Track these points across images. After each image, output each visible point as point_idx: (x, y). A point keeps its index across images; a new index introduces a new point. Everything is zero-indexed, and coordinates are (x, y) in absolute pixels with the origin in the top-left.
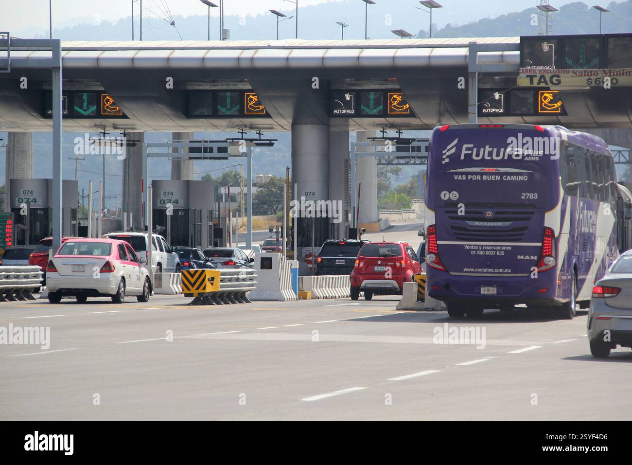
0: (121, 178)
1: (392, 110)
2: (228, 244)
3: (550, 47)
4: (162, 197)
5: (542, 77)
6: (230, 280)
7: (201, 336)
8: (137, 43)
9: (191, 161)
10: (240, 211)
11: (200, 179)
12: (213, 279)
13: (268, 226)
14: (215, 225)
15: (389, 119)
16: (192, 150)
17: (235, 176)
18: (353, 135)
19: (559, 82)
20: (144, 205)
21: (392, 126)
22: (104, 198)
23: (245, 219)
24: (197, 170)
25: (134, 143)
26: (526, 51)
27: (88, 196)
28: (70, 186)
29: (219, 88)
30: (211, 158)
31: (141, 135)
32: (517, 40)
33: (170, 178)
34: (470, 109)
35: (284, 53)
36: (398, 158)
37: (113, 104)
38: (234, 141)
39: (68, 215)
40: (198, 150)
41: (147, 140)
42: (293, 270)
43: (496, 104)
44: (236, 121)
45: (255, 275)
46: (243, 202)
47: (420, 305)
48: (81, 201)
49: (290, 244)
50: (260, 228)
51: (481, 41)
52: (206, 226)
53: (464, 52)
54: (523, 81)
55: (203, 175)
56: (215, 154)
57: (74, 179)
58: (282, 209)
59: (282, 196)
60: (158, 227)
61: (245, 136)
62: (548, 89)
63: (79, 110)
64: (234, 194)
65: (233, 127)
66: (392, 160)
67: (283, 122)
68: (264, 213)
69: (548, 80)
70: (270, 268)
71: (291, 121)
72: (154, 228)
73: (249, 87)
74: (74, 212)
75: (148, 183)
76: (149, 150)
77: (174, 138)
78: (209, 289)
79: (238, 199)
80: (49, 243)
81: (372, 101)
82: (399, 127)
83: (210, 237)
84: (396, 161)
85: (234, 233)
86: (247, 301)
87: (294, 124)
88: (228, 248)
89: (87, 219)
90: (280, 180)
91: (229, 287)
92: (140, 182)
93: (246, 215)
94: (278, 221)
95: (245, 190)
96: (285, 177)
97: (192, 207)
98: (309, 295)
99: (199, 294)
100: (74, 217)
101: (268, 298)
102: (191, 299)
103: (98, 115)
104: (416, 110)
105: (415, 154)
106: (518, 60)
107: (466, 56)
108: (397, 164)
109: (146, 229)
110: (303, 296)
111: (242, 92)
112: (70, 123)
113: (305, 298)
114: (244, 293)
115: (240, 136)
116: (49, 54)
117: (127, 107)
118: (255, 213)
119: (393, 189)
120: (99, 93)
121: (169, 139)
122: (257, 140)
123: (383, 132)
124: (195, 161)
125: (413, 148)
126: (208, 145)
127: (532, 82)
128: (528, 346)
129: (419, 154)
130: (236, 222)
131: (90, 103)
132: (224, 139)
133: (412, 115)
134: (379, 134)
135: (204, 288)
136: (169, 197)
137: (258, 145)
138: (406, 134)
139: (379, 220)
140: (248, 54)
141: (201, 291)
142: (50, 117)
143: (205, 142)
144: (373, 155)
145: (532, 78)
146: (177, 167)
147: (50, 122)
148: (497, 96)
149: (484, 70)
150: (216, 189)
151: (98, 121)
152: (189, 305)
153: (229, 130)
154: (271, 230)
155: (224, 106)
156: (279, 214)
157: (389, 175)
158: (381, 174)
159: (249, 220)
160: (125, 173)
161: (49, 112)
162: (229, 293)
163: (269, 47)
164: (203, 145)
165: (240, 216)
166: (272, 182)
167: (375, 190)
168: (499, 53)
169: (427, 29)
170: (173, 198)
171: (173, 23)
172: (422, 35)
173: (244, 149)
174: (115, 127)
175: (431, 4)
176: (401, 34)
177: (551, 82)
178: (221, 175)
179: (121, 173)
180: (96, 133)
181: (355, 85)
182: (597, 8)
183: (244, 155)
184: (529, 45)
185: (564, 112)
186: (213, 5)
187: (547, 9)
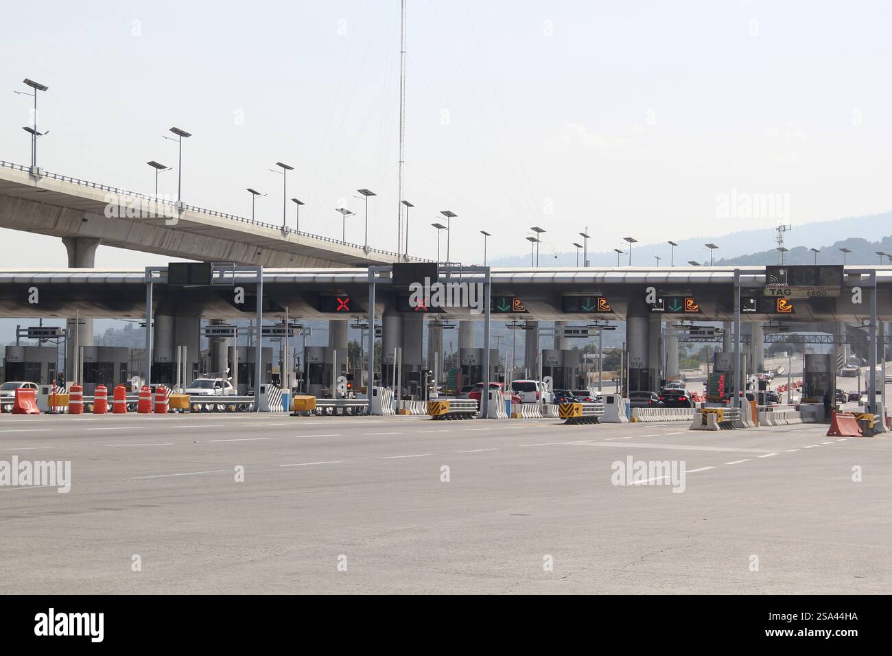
0: (524, 348)
1: (687, 309)
2: (587, 388)
3: (785, 273)
4: (548, 359)
5: (780, 290)
6: (588, 410)
7: (570, 443)
8: (535, 269)
9: (566, 338)
10: (595, 369)
11: (571, 349)
12: (578, 409)
13: (611, 377)
14: (579, 377)
15: (685, 314)
16: (566, 332)
17: (592, 347)
18: (664, 324)
19: (790, 293)
20: (537, 365)
21: (687, 319)
22: (514, 360)
23: (598, 373)
24: (570, 344)
25: (531, 328)
27: (505, 358)
28: (494, 353)
29: (583, 295)
30: (577, 337)
31: (537, 322)
32: (764, 268)
33: (553, 348)
34: (735, 309)
35: (622, 275)
37: (520, 304)
38: (591, 327)
39: (493, 370)
40: (570, 332)
41: (540, 326)
42: (626, 405)
43: (751, 306)
44: (593, 315)
45: (603, 407)
46: (597, 363)
47: (704, 427)
48: (500, 362)
49: (625, 389)
50: (607, 379)
51: (742, 268)
52: (574, 376)
53: (732, 275)
54: (768, 293)
55: (573, 347)
56: (580, 334)
57: (496, 349)
58: (620, 368)
59: (620, 360)
61: (598, 324)
62: (783, 297)
63: (500, 308)
64: (591, 358)
65: (591, 318)
66: (688, 339)
67: (621, 316)
68: (610, 370)
69: (783, 292)
70: (613, 403)
71: (626, 315)
73: (601, 295)
74: (496, 368)
75: (540, 351)
76: (541, 332)
77: (556, 324)
78: (576, 415)
79: (594, 361)
80: (481, 386)
81: (675, 304)
82: (692, 320)
83: (577, 384)
84: (690, 340)
85: (591, 382)
86: (599, 423)
87: (628, 317)
88: (587, 390)
89: (504, 372)
90: (620, 350)
91: (588, 414)
92: (535, 351)
93: (599, 371)
94: (618, 375)
95: (598, 356)
96: (622, 348)
97: (566, 366)
98: (636, 419)
99: (569, 418)
100: (496, 371)
101: (611, 421)
102: (564, 421)
103: (511, 311)
104: (702, 309)
105: (701, 336)
106: (765, 280)
107: (733, 277)
108: (690, 342)
109: (538, 379)
110: (632, 420)
111: (597, 297)
112: (495, 315)
113: (634, 422)
114: (596, 418)
115: (595, 324)
116: (483, 275)
117: (528, 306)
118: (604, 370)
119: (688, 356)
120: (512, 298)
121: (553, 325)
122: (605, 326)
123: (682, 322)
124: (568, 339)
125: (700, 332)
126: (576, 329)
127: (773, 293)
129: (705, 336)
130: (590, 374)
131: (506, 304)
132: (585, 325)
133: (700, 312)
134: (679, 323)
135: (573, 414)
136: (552, 359)
137: (605, 329)
138: (696, 324)
139: (680, 375)
140: (600, 275)
141: (570, 416)
142: (483, 312)
143: (574, 327)
144: (675, 336)
145: (773, 290)
146: (558, 342)
147: (484, 315)
148: (752, 301)
149: (743, 286)
150: (581, 355)
151: (511, 314)
152: (563, 424)
153: (589, 320)
154: (613, 380)
155: (586, 305)
156: (618, 370)
157: (686, 348)
158: (680, 348)
159: (600, 374)
160: (526, 345)
162: (588, 417)
163: (613, 271)
164: (573, 329)
165: (595, 371)
166: (614, 351)
167: (677, 357)
168: (753, 276)
169: (709, 261)
170: (555, 359)
171: (556, 257)
172: (706, 264)
173: (597, 332)
174: (521, 318)
175: (712, 246)
176: (694, 263)
177: (785, 293)
178: (583, 347)
179: (525, 345)
180: (510, 322)
181: (666, 294)
182: (813, 250)
183: (597, 335)
184: (771, 270)
185: (793, 312)
186: (581, 247)
187: (783, 250)
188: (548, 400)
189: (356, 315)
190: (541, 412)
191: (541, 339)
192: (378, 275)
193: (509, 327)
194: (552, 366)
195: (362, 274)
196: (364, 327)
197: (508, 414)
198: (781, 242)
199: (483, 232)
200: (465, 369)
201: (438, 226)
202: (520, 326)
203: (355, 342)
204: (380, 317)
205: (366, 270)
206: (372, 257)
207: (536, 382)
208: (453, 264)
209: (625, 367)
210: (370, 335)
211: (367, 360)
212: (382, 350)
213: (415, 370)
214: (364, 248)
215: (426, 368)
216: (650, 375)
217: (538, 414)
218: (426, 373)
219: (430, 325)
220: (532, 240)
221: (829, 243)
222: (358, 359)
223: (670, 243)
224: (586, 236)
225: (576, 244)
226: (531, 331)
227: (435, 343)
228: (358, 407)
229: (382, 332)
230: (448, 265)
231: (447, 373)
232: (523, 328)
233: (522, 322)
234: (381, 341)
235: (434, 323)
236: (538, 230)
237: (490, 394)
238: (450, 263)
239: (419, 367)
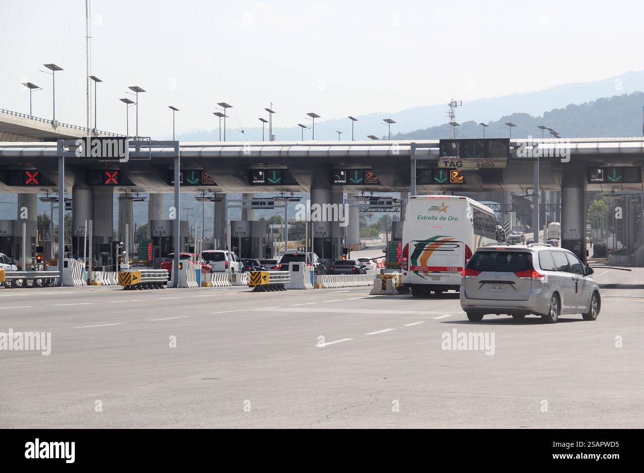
0: (213, 220)
1: (367, 181)
2: (274, 257)
3: (457, 146)
4: (236, 230)
5: (452, 162)
6: (275, 278)
7: (258, 309)
8: (222, 143)
9: (253, 210)
10: (281, 238)
11: (258, 220)
12: (265, 277)
14: (266, 246)
15: (365, 186)
16: (254, 203)
17: (278, 218)
18: (345, 195)
19: (462, 165)
20: (226, 236)
21: (368, 190)
22: (203, 231)
23: (284, 243)
24: (256, 215)
25: (219, 200)
26: (443, 147)
27: (195, 229)
28: (184, 224)
29: (269, 168)
30: (264, 208)
31: (225, 195)
32: (438, 142)
33: (241, 220)
34: (412, 180)
36: (371, 208)
37: (209, 177)
38: (277, 198)
39: (183, 241)
40: (256, 203)
41: (228, 198)
42: (311, 272)
43: (426, 177)
44: (279, 187)
45: (289, 275)
46: (283, 233)
47: (384, 292)
48: (190, 233)
50: (292, 248)
51: (417, 142)
52: (261, 246)
53: (408, 148)
54: (441, 165)
55: (260, 218)
56: (267, 206)
57: (186, 220)
58: (305, 237)
59: (305, 230)
60: (234, 248)
61: (284, 196)
62: (455, 169)
63: (189, 181)
64: (278, 229)
65: (277, 190)
66: (368, 209)
67: (305, 187)
68: (294, 240)
69: (455, 164)
70: (298, 271)
71: (310, 187)
72: (232, 248)
73: (286, 168)
74: (186, 239)
75: (229, 222)
76: (229, 204)
77: (243, 197)
78: (263, 283)
79: (280, 231)
80: (172, 256)
81: (356, 176)
82: (371, 191)
83: (264, 253)
84: (370, 210)
85: (277, 251)
86: (285, 290)
87: (311, 189)
88: (274, 259)
89: (194, 243)
91: (275, 281)
92: (224, 222)
93: (284, 241)
94: (303, 244)
95: (284, 226)
97: (254, 236)
98: (320, 286)
99: (257, 285)
100: (186, 242)
101: (297, 288)
102: (252, 289)
103: (200, 184)
104: (381, 181)
105: (380, 206)
106: (438, 153)
107: (409, 150)
108: (370, 212)
109: (227, 249)
110: (316, 286)
111: (282, 170)
112: (185, 188)
113: (318, 288)
114: (283, 285)
115: (281, 195)
116: (172, 149)
117: (216, 179)
118: (289, 240)
119: (368, 226)
120: (201, 171)
121: (240, 197)
122: (290, 198)
123: (363, 193)
124: (255, 210)
125: (380, 202)
126: (263, 200)
127: (446, 165)
128: (444, 315)
129: (383, 206)
130: (276, 244)
131: (196, 177)
132: (272, 197)
133: (379, 183)
134: (360, 195)
135: (260, 282)
136: (241, 230)
137: (291, 200)
138: (376, 195)
139: (360, 244)
140: (285, 149)
141: (258, 284)
142: (173, 185)
143: (261, 199)
144: (357, 206)
145: (446, 163)
146: (245, 213)
147: (173, 188)
149: (419, 158)
150: (267, 226)
151: (200, 187)
152: (251, 292)
153: (275, 192)
155: (272, 178)
156: (303, 240)
157: (366, 217)
158: (361, 217)
159: (286, 243)
160: (215, 216)
161: (173, 182)
162: (275, 285)
163: (297, 145)
164: (260, 201)
165: (281, 241)
167: (358, 226)
168: (428, 149)
169: (387, 135)
170: (243, 231)
171: (243, 132)
172: (384, 138)
173: (283, 203)
174: (210, 191)
175: (389, 121)
176: (373, 138)
177: (457, 165)
178: (270, 218)
179: (213, 217)
180: (199, 194)
181: (347, 166)
182: (482, 124)
183: (283, 206)
184: (445, 145)
185: (464, 182)
186: (266, 122)
187: (455, 124)
188: (236, 269)
189: (45, 188)
190: (230, 281)
191: (229, 211)
192: (67, 149)
193: (198, 199)
194: (240, 236)
195: (51, 148)
196: (54, 200)
197: (199, 283)
198: (452, 117)
199: (171, 107)
200: (155, 240)
201: (127, 101)
202: (209, 198)
203: (45, 216)
204: (70, 190)
205: (55, 144)
206: (61, 131)
207: (225, 252)
208: (143, 138)
209: (310, 236)
210: (60, 208)
211: (57, 233)
212: (72, 223)
213: (106, 242)
214: (52, 123)
215: (117, 240)
216: (333, 244)
217: (227, 283)
218: (117, 245)
219: (120, 198)
220: (219, 115)
221: (496, 118)
222: (48, 232)
223: (351, 118)
224: (271, 112)
225: (261, 119)
226: (219, 202)
227: (126, 215)
228: (49, 279)
229: (72, 204)
230: (137, 139)
231: (138, 245)
232: (212, 201)
233: (211, 195)
234: (71, 214)
235: (124, 196)
236: (225, 105)
237: (181, 264)
238: (139, 137)
239: (110, 238)
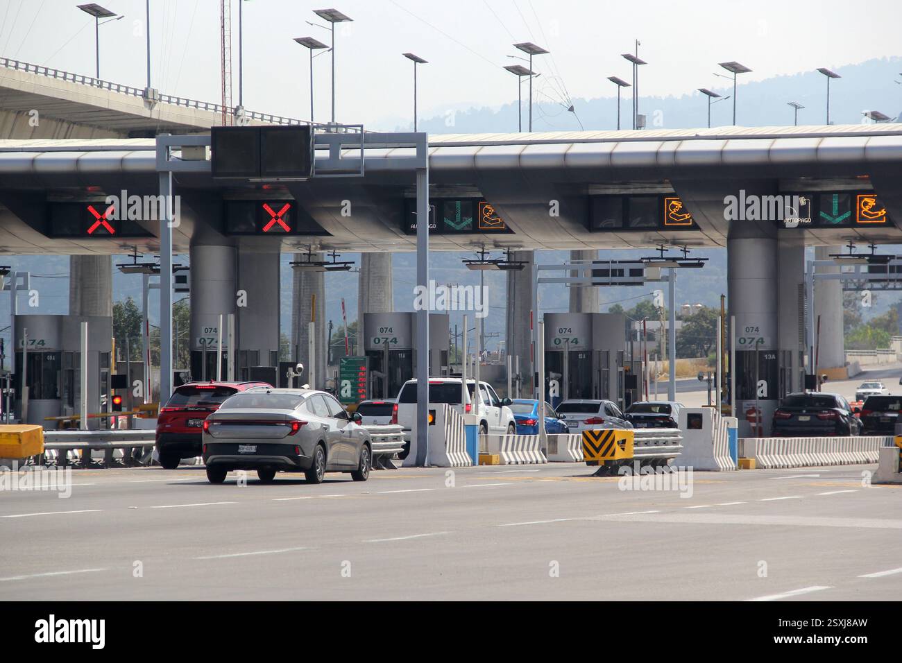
0: (505, 311)
1: (862, 218)
2: (644, 397)
4: (557, 334)
6: (647, 444)
7: (607, 517)
8: (525, 136)
9: (595, 288)
10: (659, 352)
11: (607, 311)
12: (624, 442)
13: (696, 372)
14: (626, 371)
15: (857, 230)
16: (596, 273)
17: (653, 307)
18: (810, 252)
20: (534, 347)
21: (863, 239)
22: (482, 337)
23: (666, 363)
24: (603, 300)
25: (517, 265)
27: (462, 334)
28: (440, 321)
29: (631, 191)
30: (621, 284)
31: (530, 254)
33: (567, 311)
35: (717, 145)
36: (871, 280)
37: (494, 215)
38: (650, 261)
39: (437, 358)
40: (604, 273)
41: (537, 261)
42: (731, 431)
44: (654, 234)
45: (680, 437)
46: (664, 340)
48: (453, 341)
49: (726, 396)
50: (687, 375)
52: (615, 372)
55: (611, 305)
56: (627, 277)
57: (444, 312)
58: (716, 350)
59: (715, 332)
60: (552, 375)
61: (666, 255)
63: (450, 223)
64: (652, 330)
65: (649, 242)
66: (864, 284)
67: (716, 235)
68: (691, 356)
70: (700, 427)
71: (726, 234)
73: (671, 190)
74: (444, 356)
75: (540, 317)
76: (541, 274)
77: (573, 258)
78: (620, 455)
79: (657, 336)
81: (835, 207)
82: (872, 241)
83: (621, 387)
84: (869, 285)
85: (652, 382)
87: (729, 239)
88: (644, 401)
89: (461, 364)
90: (713, 311)
91: (646, 452)
92: (529, 316)
93: (668, 358)
94: (710, 365)
95: (666, 325)
96: (719, 308)
97: (597, 348)
98: (752, 463)
99: (605, 461)
100: (445, 362)
102: (595, 469)
103: (474, 229)
104: (895, 218)
105: (892, 276)
108: (870, 289)
109: (536, 377)
110: (743, 464)
111: (662, 196)
112: (439, 239)
113: (747, 468)
114: (664, 459)
115: (658, 254)
116: (412, 152)
117: (510, 218)
118: (680, 356)
119: (865, 322)
120: (476, 201)
121: (566, 259)
122: (681, 259)
123: (851, 247)
124: (601, 288)
125: (892, 267)
126: (618, 266)
130: (649, 366)
131: (464, 214)
132: (637, 258)
133: (890, 224)
134: (845, 250)
135: (613, 454)
136: (567, 335)
137: (682, 265)
138: (882, 250)
139: (846, 364)
140: (669, 147)
141: (608, 457)
142: (414, 232)
143: (613, 262)
144: (837, 276)
146: (577, 295)
147: (414, 240)
150: (629, 324)
151: (475, 237)
152: (592, 476)
153: (645, 247)
154: (700, 378)
155: (638, 215)
156: (711, 356)
157: (860, 303)
158: (848, 303)
159: (672, 364)
160: (510, 303)
161: (413, 227)
162: (646, 459)
163: (697, 138)
164: (610, 267)
165: (659, 359)
166: (702, 314)
167: (840, 324)
170: (572, 337)
171: (571, 109)
173: (664, 272)
174: (497, 245)
176: (877, 117)
178: (634, 306)
180: (472, 253)
181: (812, 185)
183: (666, 279)
186: (625, 85)
189: (131, 243)
190: (544, 451)
192: (179, 154)
193: (470, 264)
194: (565, 349)
195: (142, 151)
196: (150, 269)
197: (473, 456)
199: (409, 56)
200: (375, 358)
201: (310, 43)
202: (495, 262)
203: (129, 304)
205: (152, 142)
206: (165, 113)
208: (346, 127)
209: (727, 348)
210: (164, 287)
211: (157, 343)
212: (191, 321)
213: (265, 363)
214: (145, 95)
215: (289, 358)
216: (781, 365)
217: (537, 455)
218: (291, 369)
219: (296, 264)
220: (518, 71)
222: (137, 341)
223: (823, 71)
224: (636, 61)
225: (614, 80)
226: (518, 272)
227: (308, 303)
228: (139, 447)
229: (189, 279)
230: (333, 130)
231: (336, 369)
232: (502, 268)
233: (498, 254)
234: (188, 302)
235: (305, 259)
236: (530, 49)
237: (433, 412)
238: (337, 126)
239: (275, 355)
